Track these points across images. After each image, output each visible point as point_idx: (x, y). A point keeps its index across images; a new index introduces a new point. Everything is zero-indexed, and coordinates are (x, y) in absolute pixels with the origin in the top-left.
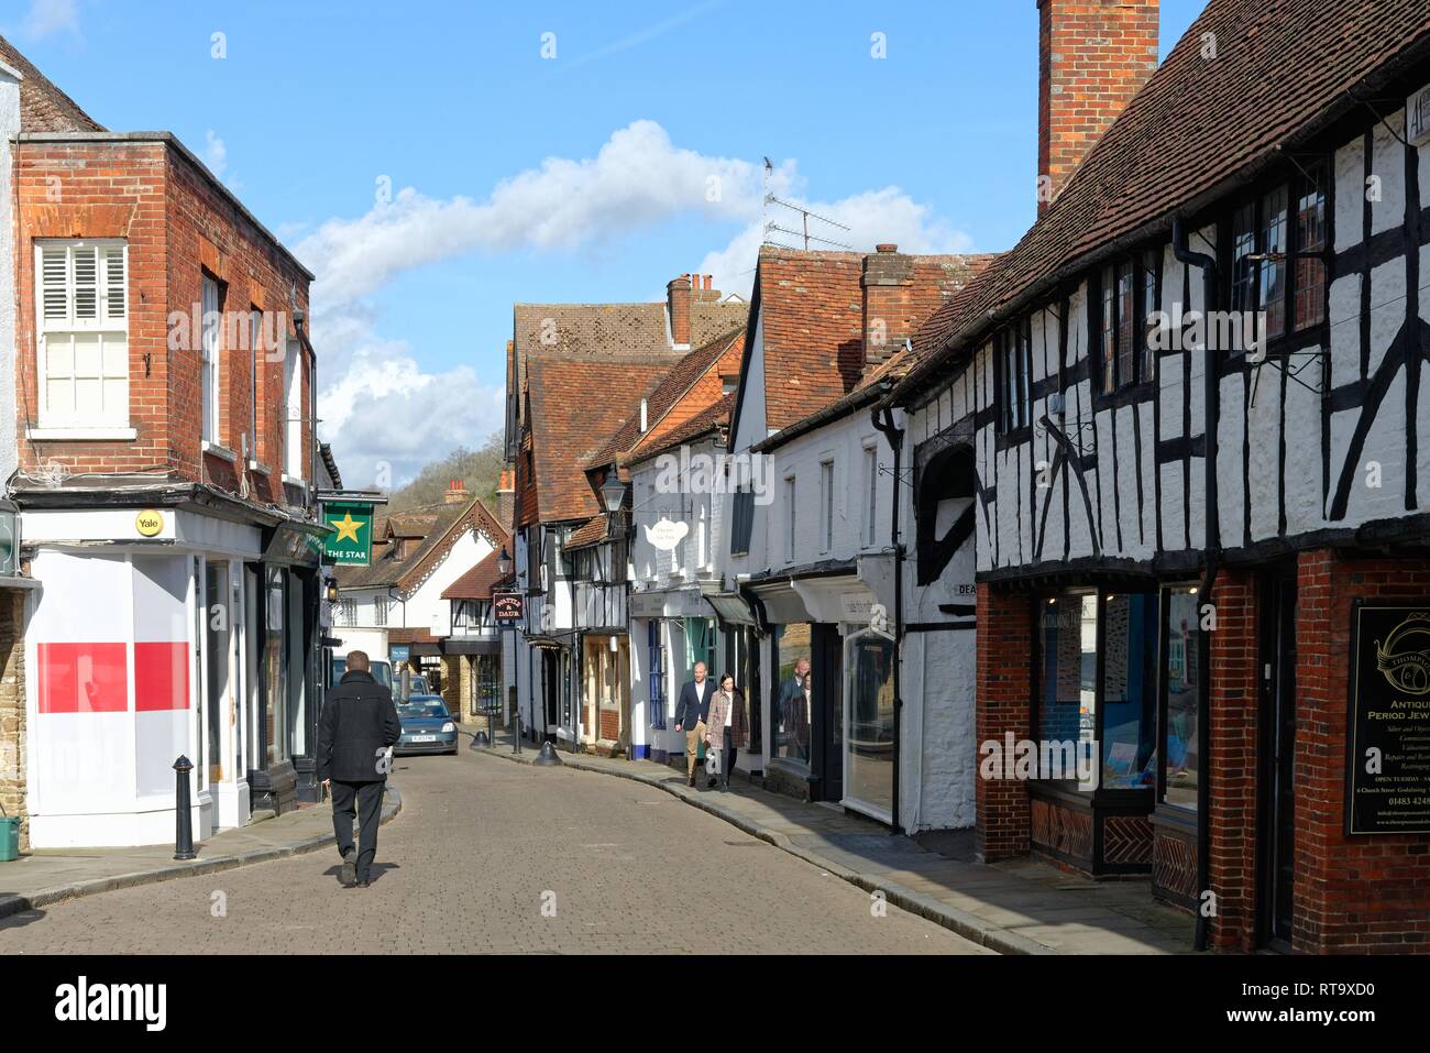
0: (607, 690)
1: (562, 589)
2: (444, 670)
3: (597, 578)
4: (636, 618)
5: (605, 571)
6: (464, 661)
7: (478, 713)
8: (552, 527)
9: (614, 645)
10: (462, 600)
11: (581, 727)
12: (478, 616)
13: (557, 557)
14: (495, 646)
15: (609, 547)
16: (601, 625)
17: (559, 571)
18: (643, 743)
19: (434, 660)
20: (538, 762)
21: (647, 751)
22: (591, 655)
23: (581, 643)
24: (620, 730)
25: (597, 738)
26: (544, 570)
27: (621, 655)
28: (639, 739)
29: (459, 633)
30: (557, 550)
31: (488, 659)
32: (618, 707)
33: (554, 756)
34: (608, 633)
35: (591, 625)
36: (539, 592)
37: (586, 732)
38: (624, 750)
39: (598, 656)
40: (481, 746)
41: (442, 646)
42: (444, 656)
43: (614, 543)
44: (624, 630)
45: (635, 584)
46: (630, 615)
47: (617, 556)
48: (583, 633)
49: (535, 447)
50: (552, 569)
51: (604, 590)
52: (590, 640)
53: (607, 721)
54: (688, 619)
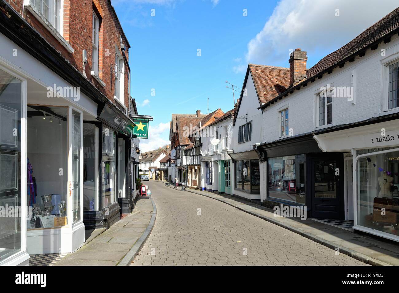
0: (194, 176)
1: (184, 157)
2: (159, 173)
3: (192, 155)
4: (202, 162)
5: (194, 153)
6: (162, 171)
7: (164, 179)
8: (182, 146)
9: (196, 167)
10: (162, 162)
11: (188, 183)
12: (165, 165)
13: (183, 151)
14: (167, 169)
15: (195, 148)
16: (193, 164)
17: (183, 154)
18: (204, 187)
19: (157, 171)
20: (181, 190)
21: (205, 189)
22: (190, 170)
23: (188, 167)
24: (198, 184)
25: (191, 185)
26: (180, 154)
27: (198, 170)
28: (203, 186)
29: (161, 167)
30: (183, 150)
31: (166, 171)
32: (197, 179)
33: (184, 189)
34: (195, 165)
35: (190, 164)
36: (179, 158)
37: (189, 184)
38: (199, 188)
39: (192, 170)
40: (167, 185)
41: (159, 169)
42: (159, 171)
43: (196, 148)
44: (199, 164)
45: (202, 155)
46: (201, 161)
47: (197, 150)
48: (188, 166)
49: (179, 132)
50: (182, 154)
51: (193, 157)
52: (190, 167)
53: (194, 182)
54: (219, 161)
